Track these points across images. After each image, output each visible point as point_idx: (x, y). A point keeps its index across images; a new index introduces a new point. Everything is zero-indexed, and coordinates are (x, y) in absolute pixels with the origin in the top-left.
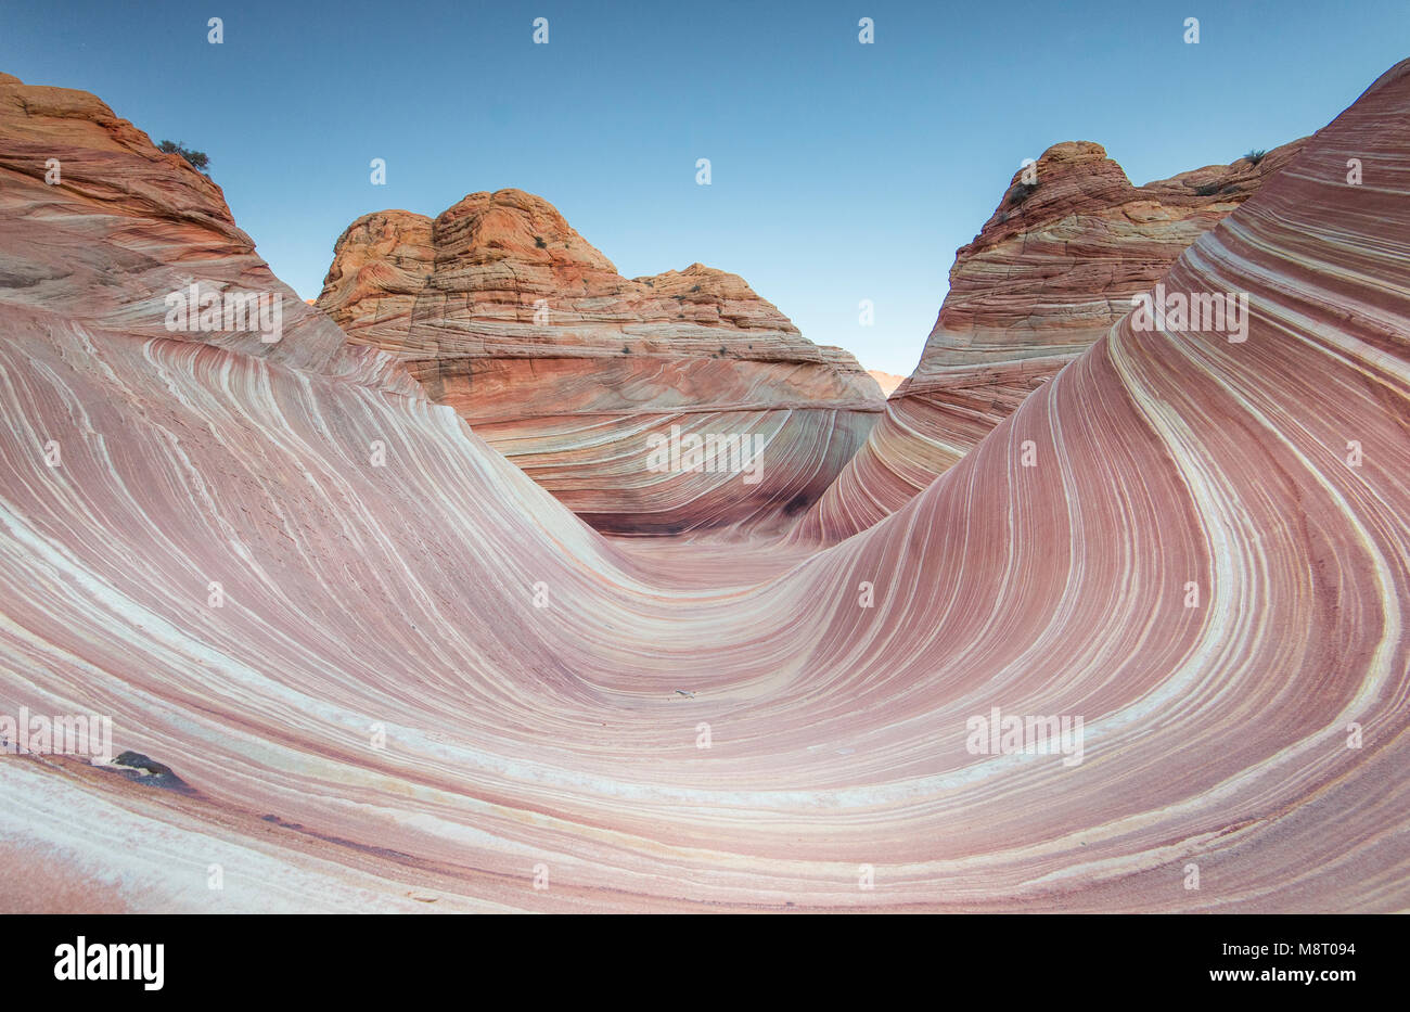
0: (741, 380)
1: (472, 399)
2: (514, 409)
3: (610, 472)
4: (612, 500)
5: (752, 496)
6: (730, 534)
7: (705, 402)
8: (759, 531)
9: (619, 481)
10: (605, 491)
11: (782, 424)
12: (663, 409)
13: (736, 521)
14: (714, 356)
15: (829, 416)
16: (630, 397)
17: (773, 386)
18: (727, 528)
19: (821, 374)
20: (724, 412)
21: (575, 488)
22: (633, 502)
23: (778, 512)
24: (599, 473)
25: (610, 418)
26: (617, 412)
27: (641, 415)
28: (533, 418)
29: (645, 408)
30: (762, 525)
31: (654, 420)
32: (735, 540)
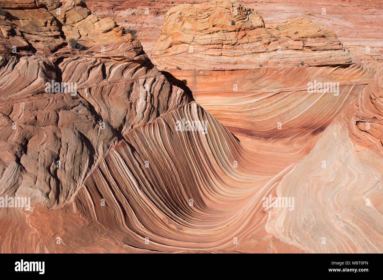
0: (307, 76)
1: (205, 84)
2: (217, 89)
3: (247, 114)
4: (247, 124)
5: (299, 127)
6: (287, 141)
7: (289, 87)
8: (299, 141)
9: (250, 118)
10: (245, 121)
11: (322, 96)
12: (271, 91)
13: (291, 136)
14: (298, 66)
15: (349, 88)
16: (259, 85)
17: (323, 77)
18: (286, 139)
20: (295, 91)
21: (236, 118)
22: (255, 126)
23: (309, 133)
24: (243, 114)
25: (251, 94)
26: (253, 91)
27: (261, 93)
28: (224, 92)
29: (264, 90)
30: (300, 139)
31: (266, 95)
32: (288, 144)
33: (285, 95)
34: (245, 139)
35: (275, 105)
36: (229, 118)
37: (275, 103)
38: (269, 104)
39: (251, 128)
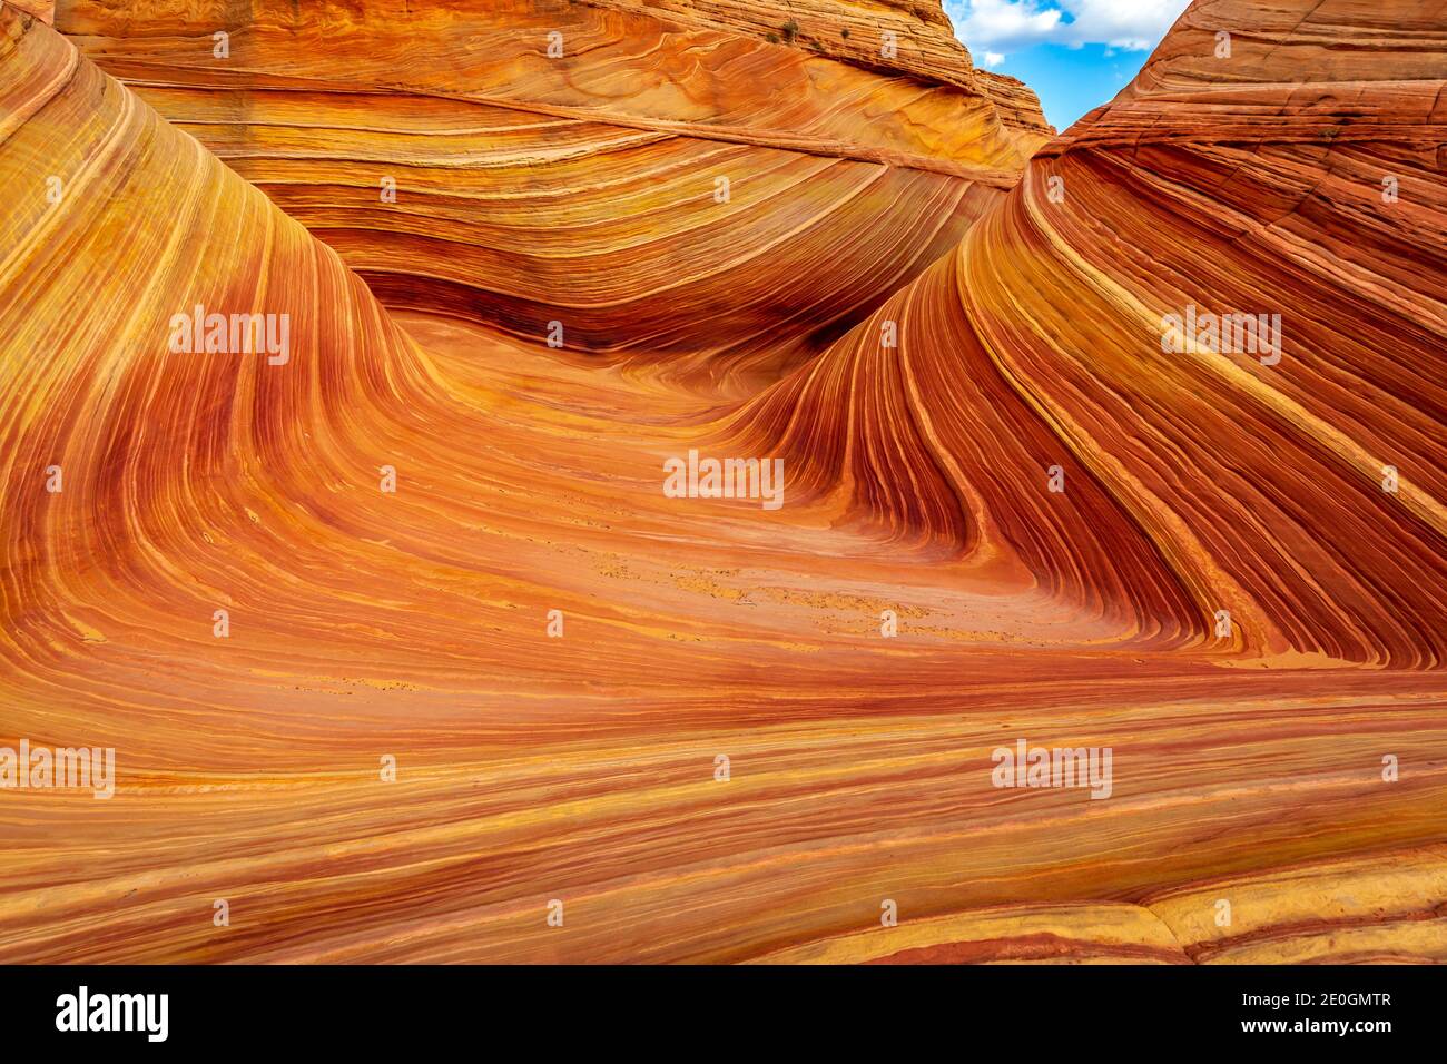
0: (809, 95)
1: (298, 40)
3: (508, 218)
4: (509, 271)
5: (754, 307)
6: (690, 367)
7: (727, 122)
8: (749, 369)
9: (522, 239)
10: (498, 253)
11: (859, 189)
12: (639, 120)
13: (710, 346)
14: (770, 37)
15: (955, 189)
16: (582, 87)
17: (868, 117)
19: (964, 114)
20: (754, 146)
21: (454, 238)
22: (539, 282)
23: (794, 341)
24: (494, 217)
25: (535, 118)
26: (548, 109)
27: (592, 124)
28: (396, 94)
29: (607, 111)
30: (757, 360)
31: (616, 137)
32: (693, 379)
33: (703, 156)
34: (494, 345)
35: (651, 190)
36: (424, 232)
37: (656, 179)
38: (625, 180)
39: (524, 288)
